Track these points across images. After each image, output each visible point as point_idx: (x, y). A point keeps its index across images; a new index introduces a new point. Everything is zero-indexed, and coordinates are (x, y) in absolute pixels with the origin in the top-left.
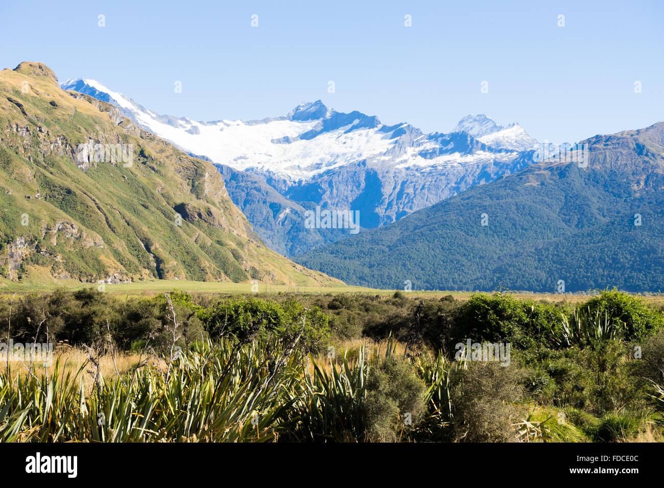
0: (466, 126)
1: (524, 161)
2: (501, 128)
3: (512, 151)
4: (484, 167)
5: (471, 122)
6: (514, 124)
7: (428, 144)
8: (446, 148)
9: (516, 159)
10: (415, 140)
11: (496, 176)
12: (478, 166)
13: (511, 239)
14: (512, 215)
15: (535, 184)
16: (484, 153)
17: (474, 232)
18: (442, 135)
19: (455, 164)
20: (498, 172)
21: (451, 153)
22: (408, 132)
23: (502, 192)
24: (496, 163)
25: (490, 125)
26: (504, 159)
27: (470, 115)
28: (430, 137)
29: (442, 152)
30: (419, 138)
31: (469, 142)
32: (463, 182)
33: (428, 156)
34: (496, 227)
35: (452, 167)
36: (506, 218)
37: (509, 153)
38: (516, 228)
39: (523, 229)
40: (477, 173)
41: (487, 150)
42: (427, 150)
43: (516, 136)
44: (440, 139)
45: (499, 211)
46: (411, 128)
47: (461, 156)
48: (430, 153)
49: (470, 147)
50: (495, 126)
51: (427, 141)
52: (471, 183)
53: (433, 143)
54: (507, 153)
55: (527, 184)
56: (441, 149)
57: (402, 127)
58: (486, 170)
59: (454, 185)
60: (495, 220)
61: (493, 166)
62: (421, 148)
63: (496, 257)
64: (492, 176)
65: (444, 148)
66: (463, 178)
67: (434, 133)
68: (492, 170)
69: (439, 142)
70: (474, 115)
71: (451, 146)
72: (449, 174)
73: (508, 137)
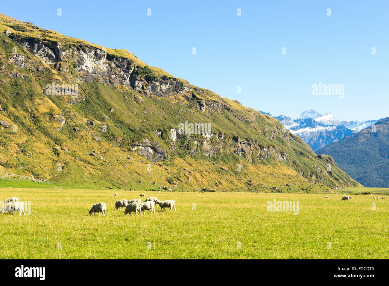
0: (305, 115)
1: (339, 130)
2: (321, 115)
3: (333, 126)
4: (321, 133)
5: (307, 113)
6: (328, 113)
7: (294, 124)
9: (335, 129)
10: (288, 123)
11: (327, 137)
12: (318, 133)
13: (359, 165)
14: (358, 155)
15: (364, 140)
16: (320, 127)
18: (300, 120)
19: (308, 133)
20: (327, 135)
21: (305, 128)
22: (285, 119)
23: (350, 144)
24: (326, 131)
25: (316, 114)
26: (330, 129)
27: (307, 110)
28: (295, 121)
29: (301, 127)
30: (290, 121)
31: (313, 122)
33: (295, 129)
34: (351, 160)
35: (306, 134)
36: (355, 156)
37: (332, 127)
38: (361, 160)
39: (364, 161)
40: (318, 136)
41: (321, 125)
42: (294, 127)
43: (330, 119)
44: (299, 122)
45: (351, 153)
46: (286, 117)
47: (310, 129)
48: (295, 128)
49: (314, 124)
50: (319, 115)
51: (293, 123)
52: (316, 141)
53: (296, 123)
54: (330, 127)
55: (360, 141)
56: (300, 126)
57: (282, 117)
58: (322, 134)
59: (308, 142)
60: (350, 157)
61: (325, 133)
62: (291, 126)
63: (356, 174)
64: (325, 137)
65: (302, 126)
66: (311, 139)
67: (296, 119)
68: (324, 134)
69: (299, 123)
70: (308, 110)
71: (305, 124)
72: (305, 137)
73: (325, 119)
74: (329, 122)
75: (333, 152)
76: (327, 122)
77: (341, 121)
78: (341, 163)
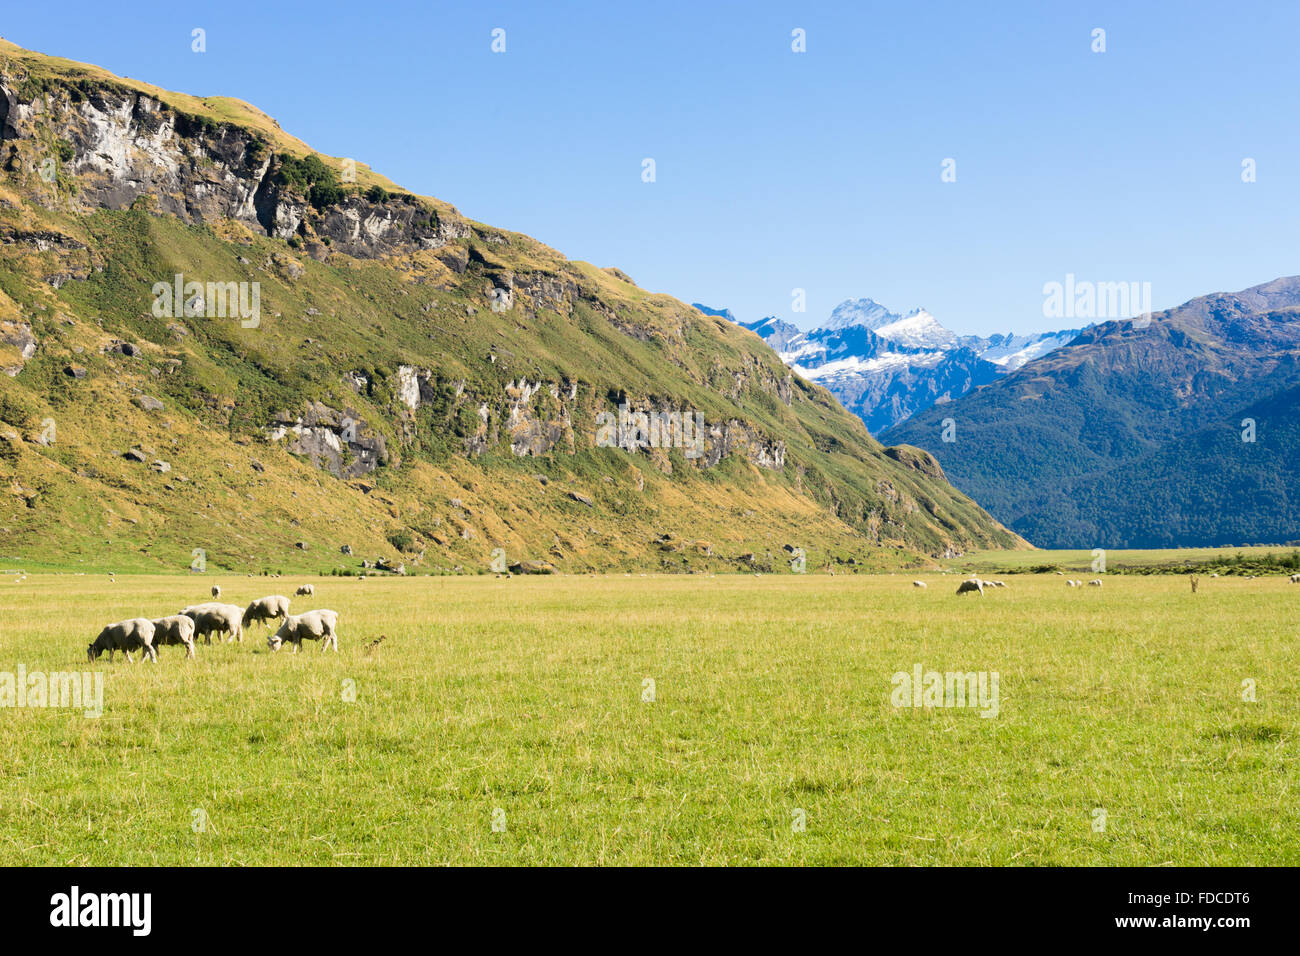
0: (844, 317)
1: (954, 366)
2: (896, 318)
3: (934, 351)
4: (896, 376)
5: (851, 311)
6: (918, 311)
7: (808, 346)
8: (836, 351)
9: (941, 362)
10: (789, 342)
11: (915, 389)
12: (886, 375)
13: (1021, 477)
14: (1016, 445)
15: (1036, 397)
16: (893, 356)
17: (965, 472)
18: (828, 332)
19: (853, 375)
20: (917, 382)
22: (777, 331)
23: (989, 411)
24: (913, 370)
25: (880, 313)
26: (925, 363)
27: (849, 301)
28: (811, 337)
29: (831, 357)
30: (794, 338)
31: (869, 340)
32: (867, 400)
33: (811, 364)
34: (995, 461)
35: (848, 378)
36: (1008, 449)
37: (931, 354)
38: (1025, 462)
39: (1035, 462)
40: (887, 385)
41: (896, 350)
42: (809, 356)
43: (924, 328)
44: (825, 338)
45: (994, 438)
46: (781, 324)
47: (860, 362)
48: (812, 360)
49: (872, 347)
50: (888, 315)
51: (806, 342)
52: (879, 400)
53: (815, 345)
54: (927, 353)
55: (1023, 398)
56: (828, 353)
57: (768, 323)
58: (900, 380)
59: (853, 405)
61: (908, 374)
62: (799, 353)
64: (909, 388)
65: (833, 352)
66: (866, 394)
67: (816, 330)
68: (907, 379)
69: (825, 342)
70: (855, 300)
71: (843, 348)
72: (844, 389)
73: (910, 330)
74: (922, 340)
75: (934, 437)
76: (915, 338)
77: (961, 335)
78: (961, 473)
